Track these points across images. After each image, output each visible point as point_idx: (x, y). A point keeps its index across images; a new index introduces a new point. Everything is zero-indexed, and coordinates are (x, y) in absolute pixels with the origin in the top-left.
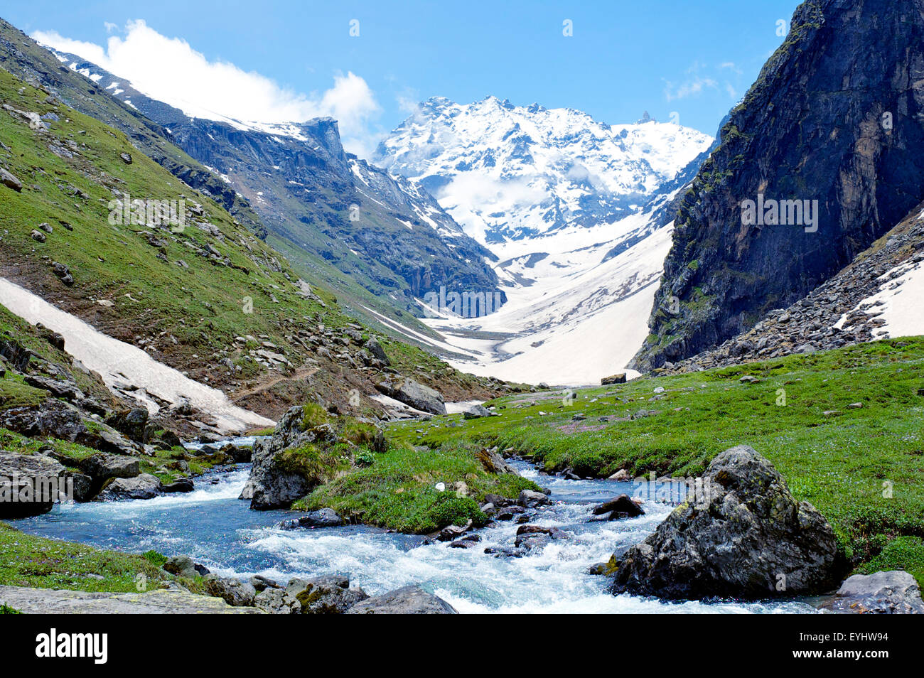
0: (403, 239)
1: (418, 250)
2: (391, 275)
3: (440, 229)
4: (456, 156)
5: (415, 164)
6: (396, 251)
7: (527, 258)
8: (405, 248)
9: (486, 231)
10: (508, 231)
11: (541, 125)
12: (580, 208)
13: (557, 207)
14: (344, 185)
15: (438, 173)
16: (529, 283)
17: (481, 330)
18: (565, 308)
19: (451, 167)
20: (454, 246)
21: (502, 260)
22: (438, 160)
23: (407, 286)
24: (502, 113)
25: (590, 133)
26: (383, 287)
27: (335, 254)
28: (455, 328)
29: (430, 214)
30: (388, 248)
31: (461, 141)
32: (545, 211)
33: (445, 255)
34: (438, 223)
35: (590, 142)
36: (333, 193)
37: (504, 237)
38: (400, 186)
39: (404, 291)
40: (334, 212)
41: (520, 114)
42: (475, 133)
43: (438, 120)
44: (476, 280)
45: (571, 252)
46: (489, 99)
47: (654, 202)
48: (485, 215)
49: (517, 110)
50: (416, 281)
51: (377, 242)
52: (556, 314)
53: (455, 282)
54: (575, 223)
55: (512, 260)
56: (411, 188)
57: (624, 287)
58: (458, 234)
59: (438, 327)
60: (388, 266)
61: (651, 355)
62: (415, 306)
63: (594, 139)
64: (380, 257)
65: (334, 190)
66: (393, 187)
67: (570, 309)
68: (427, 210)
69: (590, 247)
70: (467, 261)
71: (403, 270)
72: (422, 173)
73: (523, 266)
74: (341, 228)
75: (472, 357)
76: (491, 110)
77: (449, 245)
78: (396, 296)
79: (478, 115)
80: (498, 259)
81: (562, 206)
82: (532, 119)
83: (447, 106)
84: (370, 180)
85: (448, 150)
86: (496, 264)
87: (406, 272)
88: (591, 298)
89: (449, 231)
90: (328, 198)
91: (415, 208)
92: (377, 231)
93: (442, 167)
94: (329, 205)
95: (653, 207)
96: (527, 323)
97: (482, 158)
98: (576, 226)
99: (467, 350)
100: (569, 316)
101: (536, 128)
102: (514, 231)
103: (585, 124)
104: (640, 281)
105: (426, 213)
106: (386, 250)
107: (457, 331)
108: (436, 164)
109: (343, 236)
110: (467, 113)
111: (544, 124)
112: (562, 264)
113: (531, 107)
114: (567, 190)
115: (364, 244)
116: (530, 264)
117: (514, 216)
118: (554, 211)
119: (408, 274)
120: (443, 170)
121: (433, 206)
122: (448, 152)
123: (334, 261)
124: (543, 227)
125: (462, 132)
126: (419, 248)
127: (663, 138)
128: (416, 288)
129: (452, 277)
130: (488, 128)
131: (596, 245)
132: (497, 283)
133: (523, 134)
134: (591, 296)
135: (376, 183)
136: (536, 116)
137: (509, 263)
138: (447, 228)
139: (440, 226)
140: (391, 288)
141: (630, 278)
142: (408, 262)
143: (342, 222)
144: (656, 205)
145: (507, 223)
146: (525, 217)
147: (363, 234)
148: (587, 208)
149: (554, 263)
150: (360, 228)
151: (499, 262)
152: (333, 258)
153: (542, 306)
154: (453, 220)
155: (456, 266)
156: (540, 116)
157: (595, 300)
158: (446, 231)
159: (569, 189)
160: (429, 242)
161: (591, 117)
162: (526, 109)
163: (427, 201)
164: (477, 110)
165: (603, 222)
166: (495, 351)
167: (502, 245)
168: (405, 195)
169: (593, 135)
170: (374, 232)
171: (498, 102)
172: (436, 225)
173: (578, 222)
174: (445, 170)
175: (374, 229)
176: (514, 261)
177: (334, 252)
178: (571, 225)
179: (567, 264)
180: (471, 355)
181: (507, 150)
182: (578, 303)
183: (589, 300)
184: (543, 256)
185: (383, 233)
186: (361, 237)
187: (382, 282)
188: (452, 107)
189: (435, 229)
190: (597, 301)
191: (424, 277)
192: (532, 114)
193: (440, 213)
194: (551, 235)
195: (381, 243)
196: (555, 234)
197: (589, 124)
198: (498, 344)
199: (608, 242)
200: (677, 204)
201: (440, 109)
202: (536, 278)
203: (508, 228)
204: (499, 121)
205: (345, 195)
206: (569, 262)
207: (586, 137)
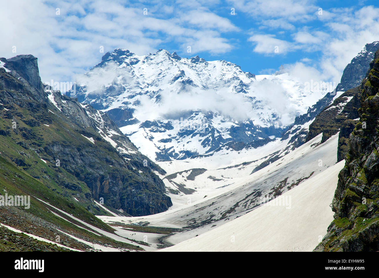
0: (87, 152)
1: (98, 161)
2: (75, 181)
3: (119, 148)
4: (134, 94)
5: (102, 100)
6: (80, 162)
7: (189, 173)
8: (88, 159)
9: (156, 153)
10: (174, 154)
11: (201, 73)
12: (230, 137)
13: (213, 136)
14: (38, 106)
15: (120, 107)
16: (190, 192)
17: (149, 225)
18: (223, 208)
19: (130, 103)
20: (129, 159)
21: (169, 173)
22: (120, 97)
23: (88, 191)
24: (171, 62)
25: (239, 79)
26: (68, 190)
27: (27, 161)
28: (126, 223)
29: (111, 135)
30: (73, 158)
31: (138, 83)
32: (203, 138)
33: (121, 166)
34: (117, 142)
35: (239, 87)
36: (28, 112)
37: (171, 158)
38: (88, 113)
39: (86, 195)
40: (28, 127)
41: (185, 64)
42: (149, 77)
43: (121, 66)
44: (147, 187)
45: (225, 169)
46: (161, 52)
47: (291, 131)
48: (155, 140)
49: (183, 60)
50: (96, 187)
51: (64, 153)
52: (216, 213)
53: (129, 188)
54: (227, 147)
55: (177, 173)
56: (97, 115)
57: (276, 191)
58: (134, 152)
59: (110, 223)
60: (73, 174)
61: (342, 240)
62: (94, 207)
63: (242, 84)
64: (66, 166)
65: (29, 110)
66: (82, 113)
67: (228, 209)
68: (109, 132)
69: (240, 165)
70: (140, 172)
71: (85, 177)
72: (107, 107)
73: (186, 179)
74: (34, 141)
75: (138, 247)
76: (162, 60)
77: (126, 159)
78: (78, 198)
79: (152, 63)
80: (166, 173)
81: (216, 135)
82: (194, 68)
83: (128, 56)
84: (62, 107)
85: (128, 90)
86: (164, 176)
87: (88, 178)
88: (247, 200)
89: (126, 149)
90: (24, 116)
91: (99, 130)
92: (64, 144)
93: (123, 103)
94: (24, 121)
95: (290, 135)
96: (190, 220)
97: (155, 96)
98: (228, 149)
99: (134, 241)
100: (228, 215)
101: (197, 75)
102: (179, 153)
103: (235, 73)
104: (290, 185)
105: (108, 134)
106: (72, 160)
107: (127, 226)
108: (118, 101)
109: (35, 147)
110: (144, 62)
111: (204, 71)
112: (217, 178)
113: (194, 59)
114: (220, 123)
115: (53, 154)
116: (191, 177)
117: (179, 142)
118: (211, 138)
119: (90, 181)
120: (123, 105)
121: (114, 130)
122: (128, 91)
123: (25, 167)
124: (202, 151)
125: (139, 77)
126: (100, 159)
127: (294, 86)
128: (96, 192)
129: (127, 184)
130: (160, 74)
131: (245, 164)
132: (164, 191)
133: (187, 79)
134: (247, 197)
135: (68, 109)
136: (197, 65)
137: (174, 176)
138: (124, 147)
139: (119, 145)
140: (74, 192)
141: (281, 182)
142: (90, 170)
143: (35, 135)
144: (292, 133)
145: (173, 147)
146: (188, 143)
147: (53, 146)
148: (236, 136)
149: (210, 177)
150: (50, 141)
151: (166, 175)
152: (24, 165)
153: (203, 206)
154: (130, 141)
155: (130, 175)
156: (200, 66)
157: (250, 201)
158: (124, 149)
159: (222, 121)
160: (109, 154)
161: (240, 68)
162: (190, 60)
163: (109, 125)
164: (151, 59)
165: (250, 147)
166: (161, 242)
167: (168, 162)
168: (92, 120)
169: (241, 82)
170: (62, 145)
171: (168, 54)
172: (116, 144)
173: (230, 146)
174: (125, 106)
175: (62, 143)
176: (178, 174)
177: (26, 160)
178: (224, 148)
179: (221, 178)
180: (137, 245)
181: (174, 91)
182: (235, 204)
183: (244, 201)
184: (202, 171)
185: (70, 146)
186: (50, 148)
187: (67, 186)
188: (132, 57)
189: (115, 147)
190: (251, 202)
191: (103, 183)
192: (194, 64)
193: (119, 135)
194: (208, 156)
195: (68, 154)
196: (211, 155)
197: (238, 73)
198: (163, 237)
199: (254, 162)
200: (318, 124)
201: (123, 58)
202: (196, 188)
203: (174, 151)
204: (169, 68)
205: (38, 114)
206: (222, 176)
207: (236, 83)
